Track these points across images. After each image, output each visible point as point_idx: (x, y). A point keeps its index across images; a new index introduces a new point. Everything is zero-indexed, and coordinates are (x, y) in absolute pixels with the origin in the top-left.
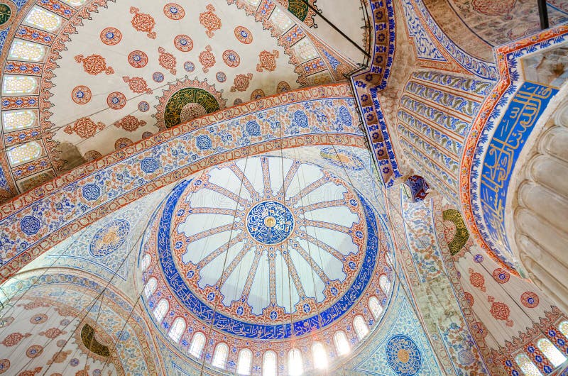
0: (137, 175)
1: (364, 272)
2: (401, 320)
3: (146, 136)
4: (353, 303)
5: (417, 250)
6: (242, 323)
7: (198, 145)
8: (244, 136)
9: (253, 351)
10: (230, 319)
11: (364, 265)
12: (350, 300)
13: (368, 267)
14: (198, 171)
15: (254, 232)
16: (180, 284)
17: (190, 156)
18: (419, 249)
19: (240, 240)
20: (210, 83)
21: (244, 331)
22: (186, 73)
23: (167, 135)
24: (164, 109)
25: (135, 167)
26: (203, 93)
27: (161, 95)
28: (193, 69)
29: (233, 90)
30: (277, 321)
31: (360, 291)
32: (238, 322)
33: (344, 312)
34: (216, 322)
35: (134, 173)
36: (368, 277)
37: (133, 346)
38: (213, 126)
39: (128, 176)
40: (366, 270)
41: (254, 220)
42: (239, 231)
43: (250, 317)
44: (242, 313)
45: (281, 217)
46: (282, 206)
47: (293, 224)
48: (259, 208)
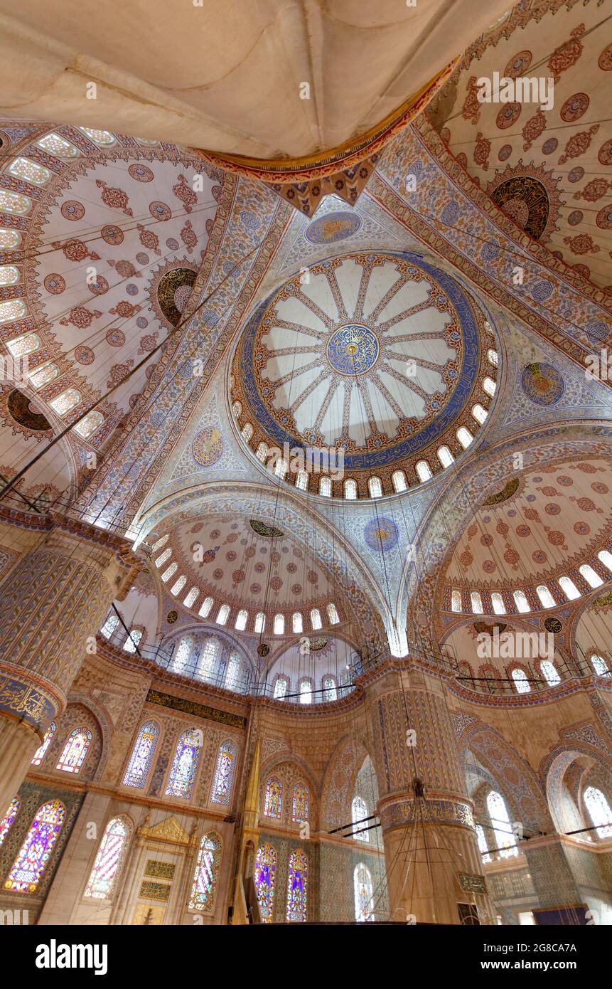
0: (437, 208)
1: (384, 455)
3: (475, 181)
5: (472, 483)
6: (260, 402)
7: (485, 246)
8: (526, 287)
9: (255, 432)
10: (256, 389)
11: (388, 451)
12: (354, 464)
13: (391, 455)
14: (456, 266)
15: (333, 343)
17: (471, 247)
18: (474, 484)
19: (318, 337)
20: (561, 211)
21: (258, 409)
22: (565, 176)
23: (488, 206)
24: (509, 178)
25: (445, 198)
26: (544, 210)
27: (525, 163)
28: (574, 181)
29: (566, 240)
30: (284, 426)
31: (368, 465)
32: (259, 398)
34: (246, 381)
35: (438, 203)
36: (384, 462)
37: (210, 337)
38: (516, 247)
39: (434, 199)
40: (387, 456)
41: (344, 335)
42: (326, 330)
43: (268, 404)
44: (266, 394)
45: (364, 355)
46: (377, 349)
47: (365, 370)
48: (360, 330)
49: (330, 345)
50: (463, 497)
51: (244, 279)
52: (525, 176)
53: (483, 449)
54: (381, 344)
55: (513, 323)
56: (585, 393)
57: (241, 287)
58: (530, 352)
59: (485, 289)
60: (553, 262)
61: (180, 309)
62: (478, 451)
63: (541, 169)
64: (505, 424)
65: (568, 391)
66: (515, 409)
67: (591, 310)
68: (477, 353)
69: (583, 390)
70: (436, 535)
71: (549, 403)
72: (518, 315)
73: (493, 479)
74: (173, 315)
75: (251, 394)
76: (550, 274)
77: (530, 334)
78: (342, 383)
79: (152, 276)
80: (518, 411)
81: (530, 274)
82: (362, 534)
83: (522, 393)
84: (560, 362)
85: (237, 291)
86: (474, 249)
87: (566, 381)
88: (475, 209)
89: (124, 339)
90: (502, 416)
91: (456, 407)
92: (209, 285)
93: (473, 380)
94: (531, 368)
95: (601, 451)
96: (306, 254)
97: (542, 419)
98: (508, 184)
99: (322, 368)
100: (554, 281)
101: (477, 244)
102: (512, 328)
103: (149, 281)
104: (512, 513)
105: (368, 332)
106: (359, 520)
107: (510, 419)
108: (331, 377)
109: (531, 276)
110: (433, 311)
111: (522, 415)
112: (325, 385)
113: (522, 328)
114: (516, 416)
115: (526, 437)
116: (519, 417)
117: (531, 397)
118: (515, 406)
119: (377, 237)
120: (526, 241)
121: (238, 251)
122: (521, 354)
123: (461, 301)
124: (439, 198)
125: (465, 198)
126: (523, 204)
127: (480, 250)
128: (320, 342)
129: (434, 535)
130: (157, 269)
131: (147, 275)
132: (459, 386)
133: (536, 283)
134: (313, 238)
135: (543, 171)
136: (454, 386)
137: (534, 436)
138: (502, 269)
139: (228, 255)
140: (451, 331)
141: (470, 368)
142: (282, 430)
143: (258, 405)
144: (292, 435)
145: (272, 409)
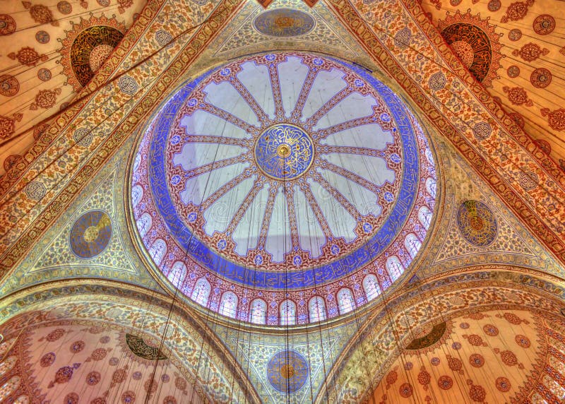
0: (391, 30)
3: (429, 15)
4: (265, 286)
5: (397, 321)
6: (167, 191)
7: (433, 76)
8: (468, 123)
9: (153, 225)
10: (164, 176)
11: (308, 272)
12: (266, 281)
13: (311, 278)
14: (404, 88)
15: (263, 140)
17: (420, 74)
18: (399, 323)
20: (502, 62)
21: (161, 199)
22: (506, 32)
23: (438, 40)
24: (458, 21)
25: (400, 23)
26: (487, 57)
27: (473, 13)
28: (514, 40)
29: (505, 89)
30: (190, 225)
38: (461, 84)
41: (278, 133)
42: (258, 125)
43: (176, 195)
44: (175, 183)
45: (296, 159)
46: (311, 155)
47: (295, 175)
48: (296, 132)
49: (260, 141)
50: (386, 336)
51: (177, 52)
52: (473, 24)
53: (414, 285)
54: (317, 151)
55: (454, 156)
56: (516, 239)
57: (171, 59)
58: (468, 189)
59: (429, 116)
60: (492, 105)
61: (93, 68)
62: (407, 286)
63: (486, 21)
64: (438, 260)
65: (500, 235)
66: (448, 245)
67: (524, 158)
68: (416, 179)
69: (514, 236)
70: (352, 378)
71: (482, 244)
72: (459, 149)
73: (420, 319)
74: (83, 73)
76: (490, 116)
77: (469, 170)
78: (267, 186)
79: (70, 28)
80: (451, 248)
81: (472, 112)
82: (265, 369)
83: (457, 230)
84: (494, 204)
85: (165, 63)
86: (423, 76)
87: (499, 224)
88: (426, 40)
89: (17, 89)
90: (435, 251)
91: (389, 233)
92: (135, 49)
93: (409, 207)
94: (467, 205)
95: (527, 302)
96: (252, 41)
97: (474, 259)
98: (457, 27)
99: (247, 165)
100: (493, 124)
101: (425, 72)
102: (453, 161)
103: (65, 31)
104: (435, 361)
105: (304, 135)
106: (263, 350)
107: (442, 256)
108: (254, 177)
109: (473, 114)
110: (376, 128)
111: (456, 252)
112: (248, 184)
113: (461, 162)
114: (449, 253)
115: (457, 277)
116: (452, 254)
117: (466, 235)
118: (449, 242)
119: (328, 42)
120: (470, 80)
121: (176, 22)
122: (459, 188)
123: (404, 124)
125: (418, 29)
126: (469, 47)
127: (428, 79)
128: (249, 136)
129: (349, 378)
130: (78, 21)
131: (65, 25)
132: (394, 212)
133: (478, 122)
134: (261, 28)
135: (488, 23)
136: (389, 210)
137: (465, 277)
138: (447, 101)
139: (164, 24)
140: (392, 152)
141: (408, 194)
142: (187, 229)
143: (163, 194)
144: (198, 237)
145: (179, 202)
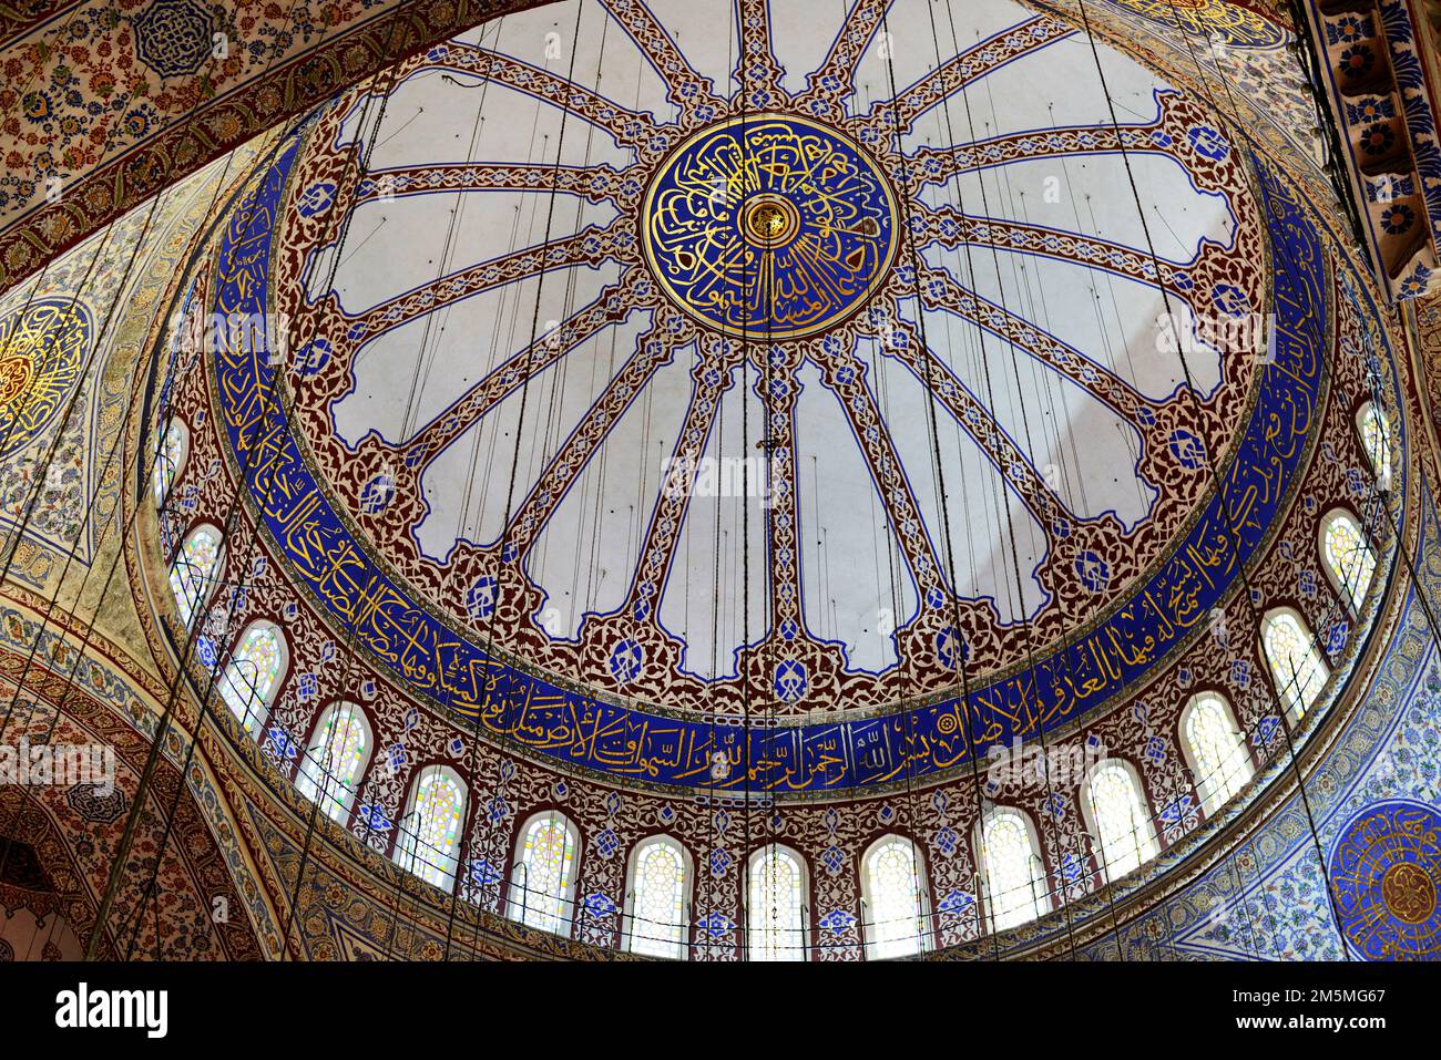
0: (120, 89)
1: (1243, 483)
2: (1412, 737)
4: (1180, 632)
6: (637, 718)
9: (691, 845)
10: (577, 700)
11: (1244, 451)
12: (1171, 615)
13: (1265, 465)
15: (685, 276)
16: (330, 544)
19: (615, 317)
21: (647, 754)
25: (105, 49)
30: (806, 706)
31: (1222, 578)
32: (620, 711)
33: (1139, 670)
34: (510, 717)
35: (103, 84)
39: (75, 99)
40: (1258, 481)
41: (683, 214)
42: (610, 273)
43: (677, 691)
44: (634, 672)
45: (823, 198)
46: (834, 141)
47: (886, 233)
48: (709, 152)
49: (681, 291)
54: (822, 117)
75: (567, 735)
124: (86, 79)
128: (639, 321)
142: (810, 730)
143: (636, 736)
144: (865, 709)
145: (705, 693)
